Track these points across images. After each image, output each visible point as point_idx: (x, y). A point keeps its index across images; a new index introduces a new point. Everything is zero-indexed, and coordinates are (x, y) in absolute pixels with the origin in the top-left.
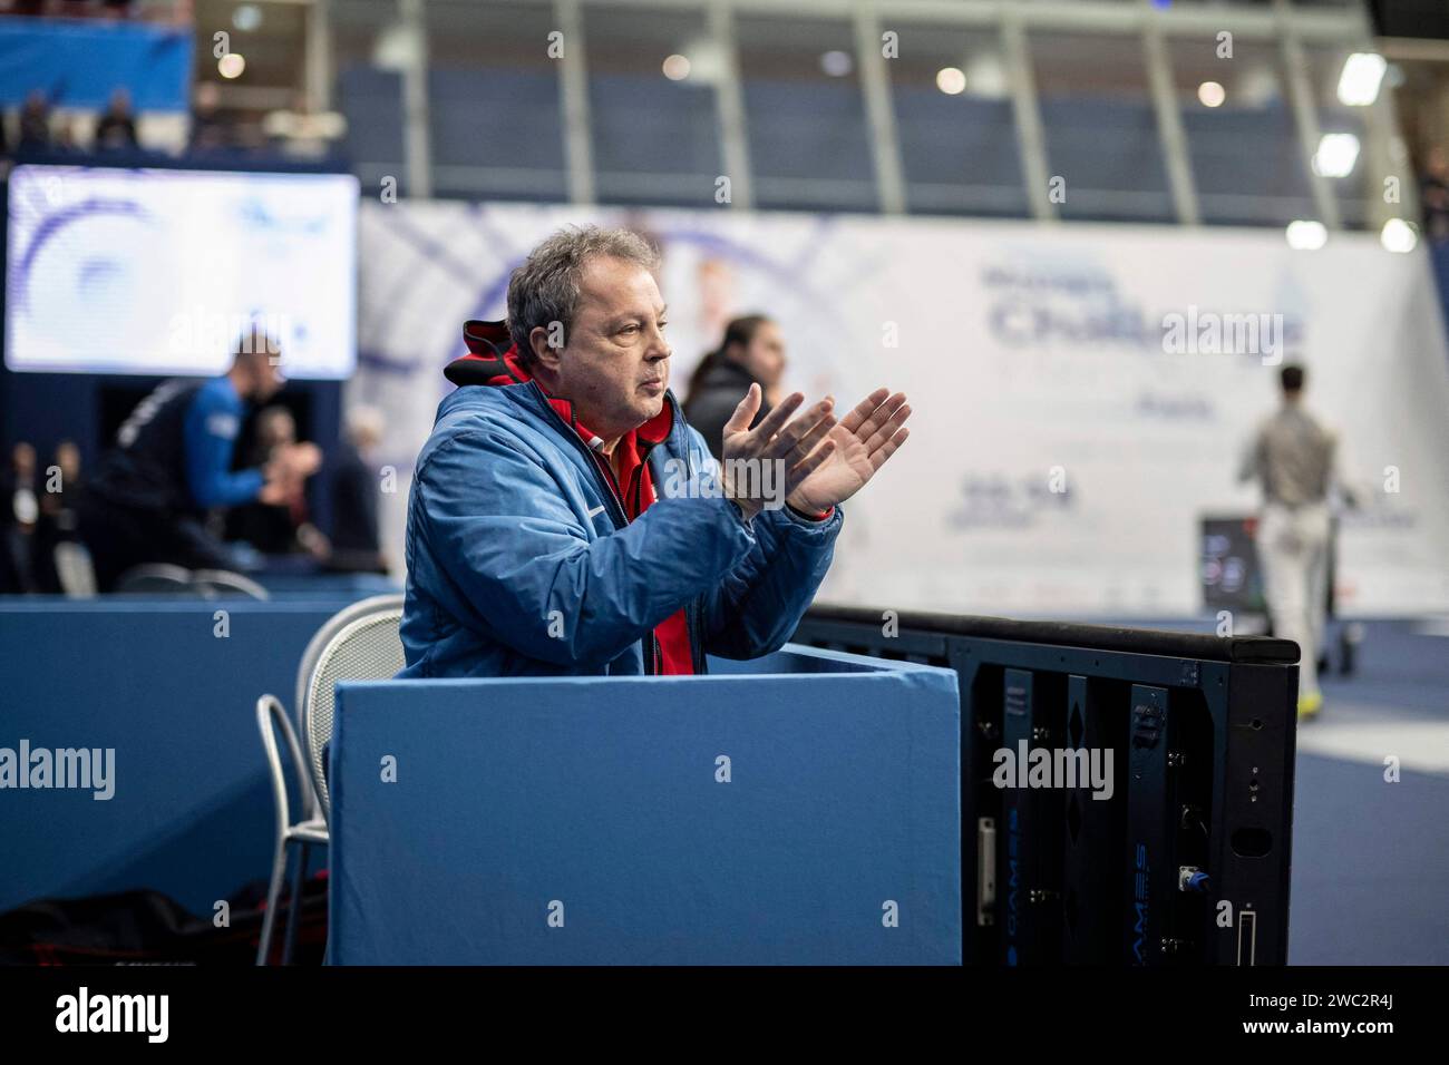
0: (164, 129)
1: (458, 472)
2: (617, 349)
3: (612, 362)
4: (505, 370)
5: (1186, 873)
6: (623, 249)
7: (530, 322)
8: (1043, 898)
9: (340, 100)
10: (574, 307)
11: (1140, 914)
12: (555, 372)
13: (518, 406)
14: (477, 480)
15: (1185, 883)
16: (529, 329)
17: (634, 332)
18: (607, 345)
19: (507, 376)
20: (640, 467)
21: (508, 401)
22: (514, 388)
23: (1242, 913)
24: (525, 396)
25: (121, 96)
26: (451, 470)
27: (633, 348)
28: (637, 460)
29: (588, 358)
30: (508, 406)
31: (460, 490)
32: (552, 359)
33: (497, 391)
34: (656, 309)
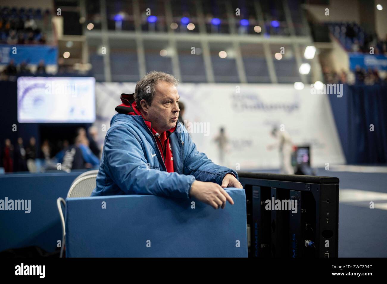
0: (52, 69)
1: (115, 137)
2: (164, 108)
3: (163, 112)
4: (133, 111)
5: (307, 242)
6: (169, 80)
7: (141, 98)
8: (265, 246)
9: (91, 61)
10: (153, 95)
11: (295, 253)
12: (147, 113)
13: (136, 122)
14: (119, 140)
15: (307, 245)
16: (140, 100)
17: (170, 103)
18: (162, 107)
19: (133, 113)
20: (167, 140)
21: (133, 120)
22: (135, 116)
23: (325, 254)
24: (138, 119)
25: (41, 62)
26: (113, 137)
27: (169, 108)
28: (166, 138)
29: (156, 110)
30: (133, 122)
31: (114, 143)
32: (146, 109)
33: (130, 117)
34: (176, 98)
